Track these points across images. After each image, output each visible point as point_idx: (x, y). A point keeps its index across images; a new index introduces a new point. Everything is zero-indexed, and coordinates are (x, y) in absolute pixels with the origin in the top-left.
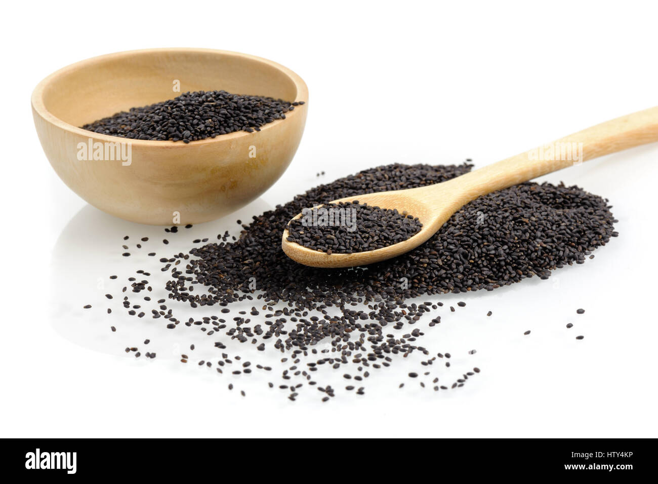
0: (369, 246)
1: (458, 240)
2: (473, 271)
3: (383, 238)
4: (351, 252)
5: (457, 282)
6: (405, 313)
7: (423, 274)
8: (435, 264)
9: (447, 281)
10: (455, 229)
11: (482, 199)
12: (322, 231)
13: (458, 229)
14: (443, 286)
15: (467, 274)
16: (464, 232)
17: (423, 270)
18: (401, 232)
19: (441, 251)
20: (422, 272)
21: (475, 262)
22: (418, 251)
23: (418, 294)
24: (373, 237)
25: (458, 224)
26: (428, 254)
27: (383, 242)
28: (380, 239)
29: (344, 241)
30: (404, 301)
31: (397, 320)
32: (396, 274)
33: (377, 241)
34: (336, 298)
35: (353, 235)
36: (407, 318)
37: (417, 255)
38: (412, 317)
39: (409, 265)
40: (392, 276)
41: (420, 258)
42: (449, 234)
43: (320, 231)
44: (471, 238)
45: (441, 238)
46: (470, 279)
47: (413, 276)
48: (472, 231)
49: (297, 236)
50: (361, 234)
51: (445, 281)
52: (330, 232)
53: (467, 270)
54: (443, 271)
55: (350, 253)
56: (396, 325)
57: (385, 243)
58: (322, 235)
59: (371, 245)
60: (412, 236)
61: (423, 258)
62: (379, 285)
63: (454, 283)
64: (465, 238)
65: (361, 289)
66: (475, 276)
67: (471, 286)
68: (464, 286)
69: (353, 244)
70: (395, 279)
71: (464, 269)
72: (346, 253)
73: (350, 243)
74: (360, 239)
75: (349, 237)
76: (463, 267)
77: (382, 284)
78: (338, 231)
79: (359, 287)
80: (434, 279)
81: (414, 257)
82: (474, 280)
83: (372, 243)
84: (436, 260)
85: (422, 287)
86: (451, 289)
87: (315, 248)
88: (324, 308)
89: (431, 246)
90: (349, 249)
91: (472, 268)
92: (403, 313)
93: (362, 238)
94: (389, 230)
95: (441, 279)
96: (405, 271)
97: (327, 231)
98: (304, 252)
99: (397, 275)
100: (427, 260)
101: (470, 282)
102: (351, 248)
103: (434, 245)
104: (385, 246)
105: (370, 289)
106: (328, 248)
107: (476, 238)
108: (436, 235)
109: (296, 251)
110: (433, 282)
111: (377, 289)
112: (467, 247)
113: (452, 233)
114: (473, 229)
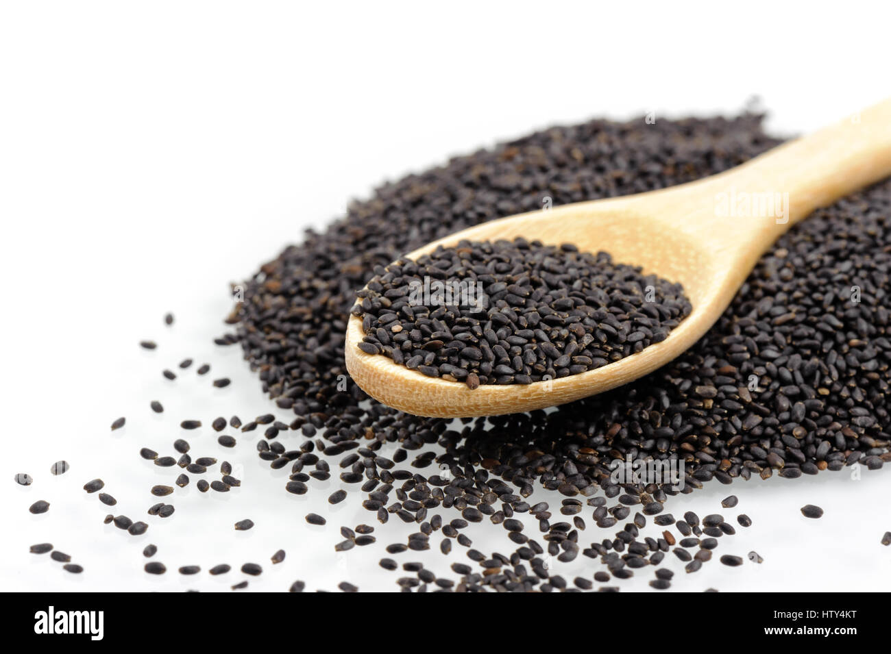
0: (572, 363)
1: (785, 334)
2: (830, 418)
3: (603, 338)
4: (529, 379)
5: (793, 447)
6: (671, 541)
7: (705, 427)
8: (734, 399)
9: (767, 445)
10: (774, 305)
11: (825, 218)
12: (450, 322)
13: (782, 304)
14: (756, 458)
15: (814, 424)
16: (798, 312)
17: (703, 417)
18: (646, 320)
19: (745, 366)
20: (702, 422)
21: (832, 393)
22: (686, 365)
23: (696, 483)
24: (579, 338)
25: (779, 289)
26: (713, 371)
27: (605, 350)
28: (597, 340)
29: (508, 351)
30: (665, 505)
31: (655, 561)
32: (636, 428)
33: (589, 347)
34: (489, 498)
35: (530, 332)
36: (682, 555)
37: (685, 374)
38: (693, 551)
39: (666, 403)
40: (625, 433)
41: (694, 384)
42: (760, 318)
43: (442, 322)
44: (818, 330)
45: (742, 328)
46: (824, 438)
47: (681, 432)
48: (817, 310)
49: (386, 338)
50: (548, 328)
51: (760, 446)
52: (470, 324)
53: (814, 414)
54: (756, 419)
55: (526, 383)
56: (654, 578)
57: (611, 352)
58: (448, 334)
59: (576, 358)
60: (672, 328)
61: (701, 384)
62: (595, 460)
63: (784, 449)
64: (804, 330)
65: (549, 468)
66: (835, 431)
67: (826, 459)
68: (808, 457)
69: (532, 358)
70: (634, 443)
71: (808, 412)
72: (515, 382)
73: (523, 354)
74: (547, 344)
75: (521, 340)
76: (803, 407)
77: (600, 455)
78: (489, 323)
79: (545, 465)
80: (732, 441)
81: (677, 381)
82: (833, 441)
83: (578, 352)
84: (734, 389)
85: (704, 462)
86: (779, 467)
87: (435, 370)
88: (460, 527)
89: (717, 349)
90: (523, 372)
91: (826, 407)
92: (668, 540)
93: (553, 341)
94: (616, 314)
95: (749, 438)
96: (660, 420)
97: (462, 324)
98: (406, 383)
99: (640, 431)
100: (713, 390)
101: (825, 447)
102: (529, 370)
103: (726, 347)
104: (611, 360)
105: (573, 470)
106: (470, 369)
107: (830, 329)
108: (727, 321)
109: (386, 381)
110: (730, 449)
111: (591, 471)
112: (808, 352)
113: (768, 314)
114: (818, 303)
